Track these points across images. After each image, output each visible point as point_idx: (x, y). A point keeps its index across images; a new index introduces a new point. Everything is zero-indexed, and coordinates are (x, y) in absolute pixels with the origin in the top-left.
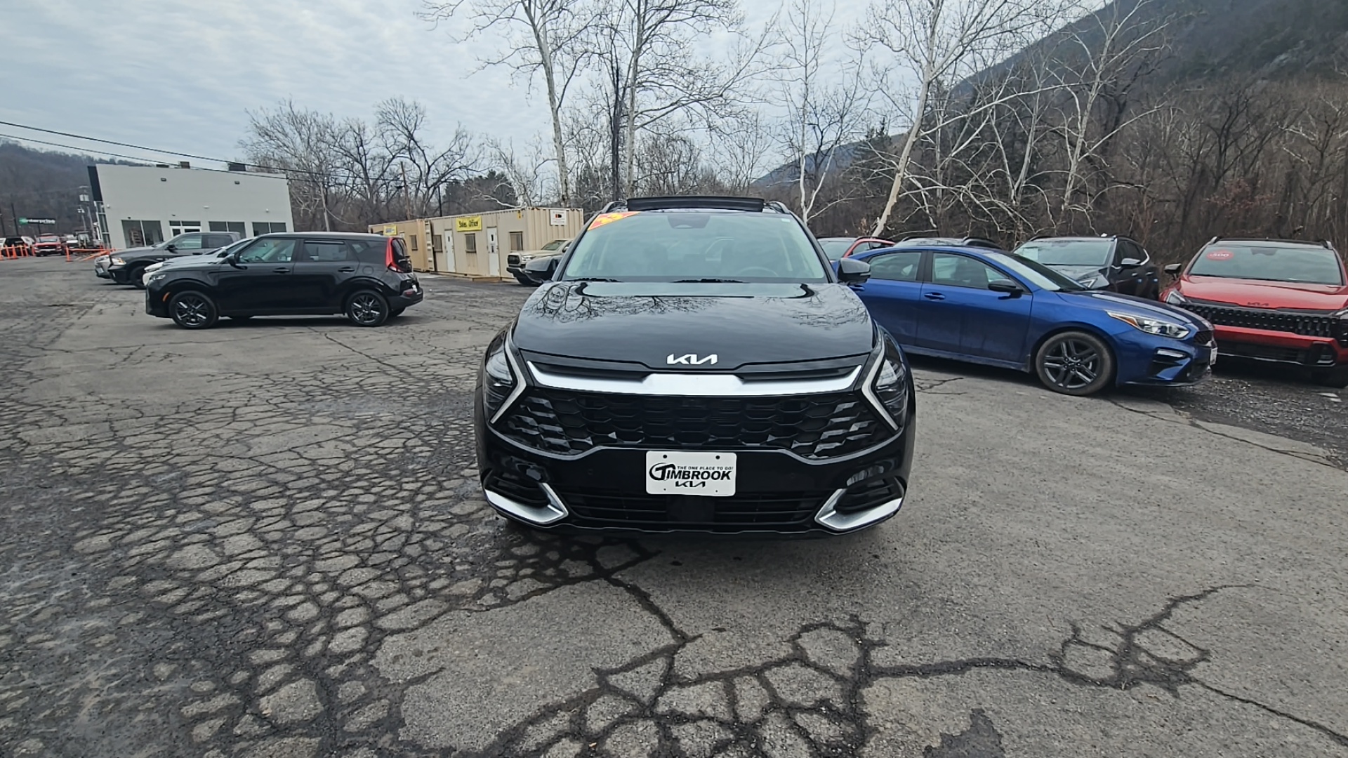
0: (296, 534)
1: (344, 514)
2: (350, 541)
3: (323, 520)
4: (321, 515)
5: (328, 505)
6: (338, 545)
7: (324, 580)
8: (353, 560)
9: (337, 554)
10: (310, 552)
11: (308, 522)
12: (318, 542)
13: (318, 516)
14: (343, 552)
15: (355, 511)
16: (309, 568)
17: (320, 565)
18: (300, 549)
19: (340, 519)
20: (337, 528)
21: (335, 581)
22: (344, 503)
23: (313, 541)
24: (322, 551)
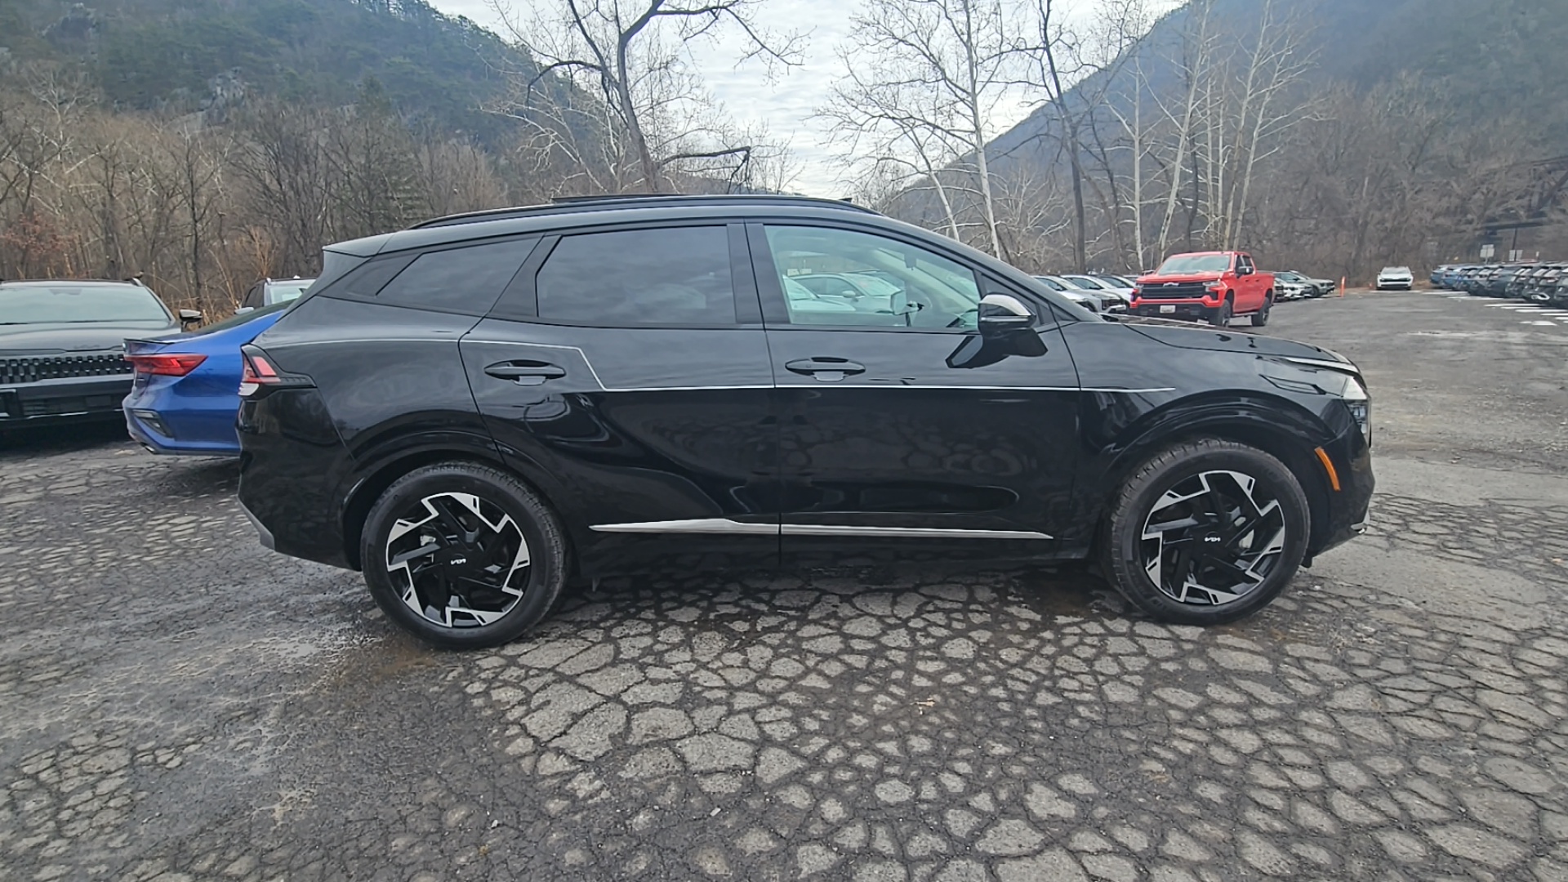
0: (1544, 789)
1: (1426, 775)
2: (1466, 722)
3: (1476, 786)
4: (1471, 799)
5: (1437, 814)
6: (1490, 728)
7: (1545, 701)
8: (1485, 697)
9: (1502, 717)
10: (1542, 744)
11: (1508, 799)
12: (1518, 751)
13: (1475, 803)
14: (1492, 714)
15: (1399, 766)
16: (1557, 724)
17: (1540, 719)
18: (1553, 759)
19: (1441, 770)
20: (1467, 757)
21: (1532, 692)
22: (1401, 796)
23: (1525, 759)
24: (1521, 735)
